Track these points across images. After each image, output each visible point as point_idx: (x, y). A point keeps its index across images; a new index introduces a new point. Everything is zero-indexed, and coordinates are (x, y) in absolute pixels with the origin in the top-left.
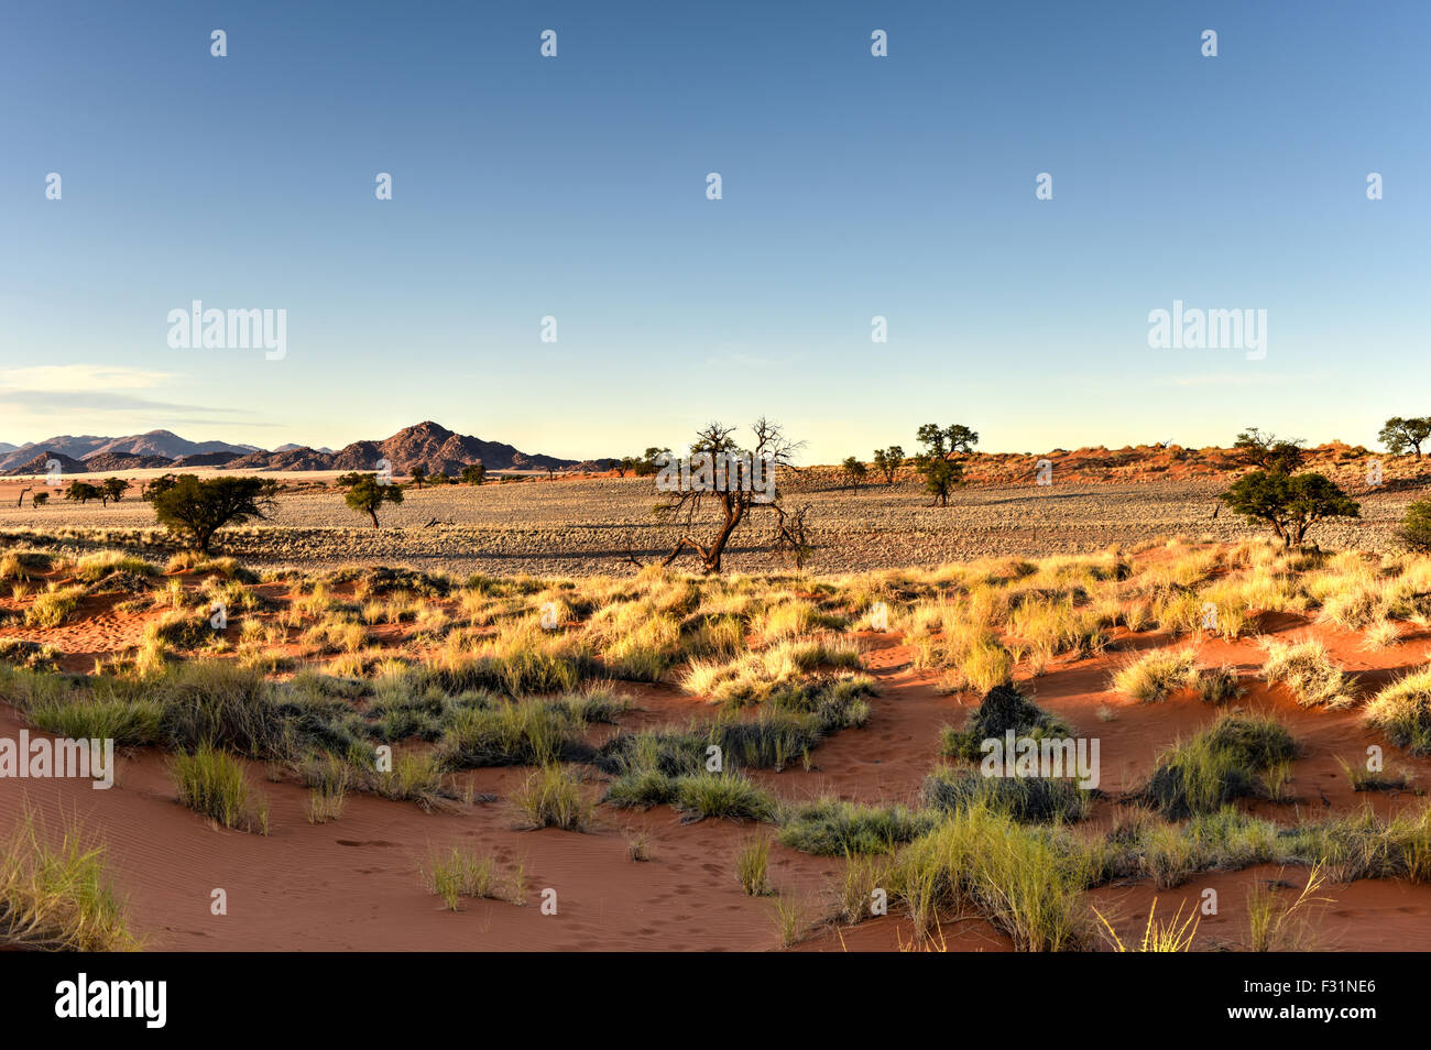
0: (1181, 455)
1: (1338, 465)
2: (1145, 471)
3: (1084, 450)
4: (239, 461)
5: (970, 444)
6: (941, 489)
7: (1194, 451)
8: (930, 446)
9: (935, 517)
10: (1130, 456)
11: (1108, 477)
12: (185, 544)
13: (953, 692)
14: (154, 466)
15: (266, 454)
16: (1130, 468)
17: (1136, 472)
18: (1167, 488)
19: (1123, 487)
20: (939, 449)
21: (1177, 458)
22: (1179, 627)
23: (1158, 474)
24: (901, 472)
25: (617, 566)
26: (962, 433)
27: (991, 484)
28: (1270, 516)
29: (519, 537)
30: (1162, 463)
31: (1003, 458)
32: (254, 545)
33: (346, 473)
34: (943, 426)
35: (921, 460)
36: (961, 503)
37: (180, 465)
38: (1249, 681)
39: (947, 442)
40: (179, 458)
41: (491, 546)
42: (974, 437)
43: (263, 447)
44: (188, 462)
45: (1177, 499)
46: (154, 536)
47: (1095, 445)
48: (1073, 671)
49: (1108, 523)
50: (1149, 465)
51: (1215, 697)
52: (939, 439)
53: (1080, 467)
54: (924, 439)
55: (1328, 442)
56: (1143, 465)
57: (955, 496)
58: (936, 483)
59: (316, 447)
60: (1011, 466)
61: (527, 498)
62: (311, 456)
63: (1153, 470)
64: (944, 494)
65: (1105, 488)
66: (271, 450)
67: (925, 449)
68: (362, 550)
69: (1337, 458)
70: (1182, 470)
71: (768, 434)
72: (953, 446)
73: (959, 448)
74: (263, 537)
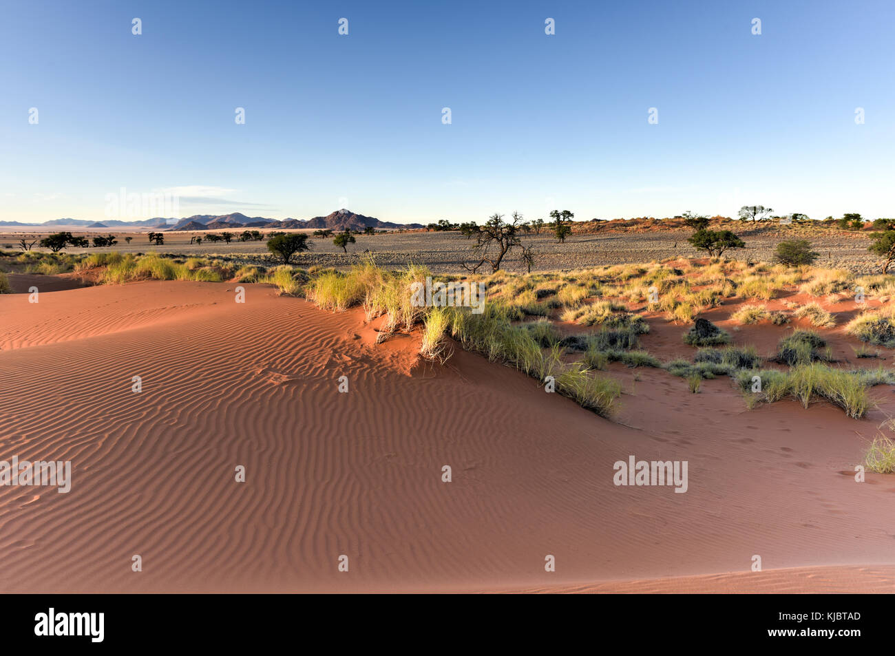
0: (655, 222)
1: (721, 225)
2: (641, 228)
3: (615, 220)
4: (269, 225)
5: (570, 218)
6: (562, 236)
7: (660, 220)
8: (555, 219)
9: (561, 248)
10: (634, 222)
11: (626, 231)
12: (279, 260)
13: (673, 320)
14: (235, 227)
15: (279, 222)
16: (635, 227)
17: (637, 228)
18: (651, 235)
19: (633, 235)
20: (558, 220)
21: (654, 223)
22: (745, 295)
23: (646, 230)
24: (542, 229)
25: (447, 268)
26: (567, 214)
27: (579, 233)
28: (707, 247)
29: (403, 256)
30: (647, 225)
31: (582, 223)
32: (304, 260)
33: (317, 230)
34: (560, 211)
35: (551, 224)
36: (569, 242)
37: (245, 227)
38: (790, 317)
39: (562, 217)
40: (245, 224)
41: (394, 259)
42: (572, 215)
43: (277, 219)
44: (249, 225)
45: (656, 240)
46: (265, 257)
47: (620, 218)
48: (710, 312)
49: (633, 250)
50: (643, 226)
51: (779, 323)
52: (558, 216)
53: (615, 227)
54: (552, 216)
55: (715, 216)
56: (640, 226)
57: (567, 239)
58: (560, 234)
59: (299, 219)
60: (586, 227)
61: (395, 241)
62: (298, 223)
63: (644, 228)
64: (563, 238)
65: (625, 235)
66: (281, 220)
67: (553, 220)
68: (346, 262)
69: (720, 222)
70: (656, 228)
71: (518, 217)
72: (564, 219)
73: (566, 220)
74: (306, 258)
